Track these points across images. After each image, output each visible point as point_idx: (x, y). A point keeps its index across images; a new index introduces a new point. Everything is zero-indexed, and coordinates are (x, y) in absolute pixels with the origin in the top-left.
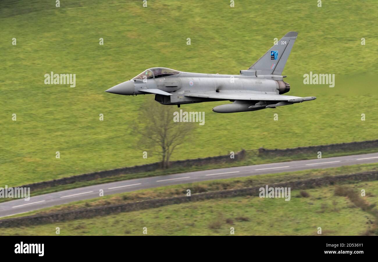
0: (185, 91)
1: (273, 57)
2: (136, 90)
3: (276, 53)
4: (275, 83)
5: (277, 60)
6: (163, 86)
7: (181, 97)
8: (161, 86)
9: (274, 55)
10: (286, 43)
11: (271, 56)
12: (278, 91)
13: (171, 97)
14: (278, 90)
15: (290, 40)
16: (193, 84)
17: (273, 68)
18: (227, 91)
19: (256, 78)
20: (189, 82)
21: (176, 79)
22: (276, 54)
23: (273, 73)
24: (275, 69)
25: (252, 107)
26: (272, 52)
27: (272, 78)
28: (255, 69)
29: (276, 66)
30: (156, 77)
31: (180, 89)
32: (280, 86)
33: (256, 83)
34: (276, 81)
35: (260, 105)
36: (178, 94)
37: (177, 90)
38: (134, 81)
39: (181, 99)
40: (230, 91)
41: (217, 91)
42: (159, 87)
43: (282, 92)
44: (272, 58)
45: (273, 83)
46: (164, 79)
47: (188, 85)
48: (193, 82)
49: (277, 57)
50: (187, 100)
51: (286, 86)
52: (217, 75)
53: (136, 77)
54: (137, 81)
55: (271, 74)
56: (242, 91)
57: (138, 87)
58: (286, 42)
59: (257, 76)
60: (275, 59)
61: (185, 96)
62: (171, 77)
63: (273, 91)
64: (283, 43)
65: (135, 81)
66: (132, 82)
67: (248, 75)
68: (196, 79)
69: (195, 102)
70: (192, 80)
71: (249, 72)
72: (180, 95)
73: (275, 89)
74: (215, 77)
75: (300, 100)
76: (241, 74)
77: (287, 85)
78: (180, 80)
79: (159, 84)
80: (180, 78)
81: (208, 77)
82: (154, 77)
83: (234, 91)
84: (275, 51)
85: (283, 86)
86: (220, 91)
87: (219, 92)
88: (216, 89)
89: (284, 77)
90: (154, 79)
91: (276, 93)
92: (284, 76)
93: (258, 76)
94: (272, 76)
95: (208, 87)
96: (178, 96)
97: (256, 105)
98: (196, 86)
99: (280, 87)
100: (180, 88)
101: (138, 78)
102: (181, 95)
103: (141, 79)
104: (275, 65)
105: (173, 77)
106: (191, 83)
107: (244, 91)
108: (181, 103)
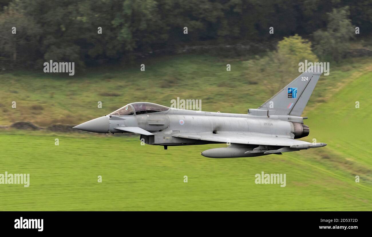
0: (174, 131)
1: (291, 95)
2: (112, 128)
3: (295, 90)
4: (290, 125)
5: (295, 99)
6: (146, 123)
7: (167, 138)
8: (143, 123)
9: (291, 93)
10: (307, 79)
11: (288, 93)
12: (293, 136)
13: (155, 137)
14: (293, 133)
15: (313, 76)
16: (184, 123)
17: (290, 107)
18: (228, 132)
19: (266, 118)
20: (179, 120)
21: (164, 116)
22: (294, 92)
23: (290, 113)
24: (292, 109)
25: (250, 152)
26: (289, 89)
27: (289, 119)
28: (267, 108)
29: (295, 105)
30: (138, 113)
31: (168, 129)
32: (296, 129)
33: (265, 124)
34: (292, 123)
35: (260, 150)
36: (164, 134)
37: (164, 129)
38: (109, 117)
39: (168, 140)
40: (231, 133)
41: (214, 132)
42: (140, 125)
43: (298, 136)
44: (289, 95)
45: (287, 125)
46: (148, 116)
47: (177, 124)
48: (184, 121)
49: (296, 96)
50: (175, 141)
51: (304, 130)
52: (217, 113)
53: (114, 112)
54: (113, 117)
55: (287, 115)
56: (245, 133)
57: (114, 124)
58: (307, 77)
59: (269, 117)
60: (293, 97)
61: (173, 137)
62: (157, 114)
63: (286, 134)
64: (304, 79)
65: (111, 117)
66: (108, 118)
67: (257, 115)
68: (189, 118)
69: (185, 144)
70: (183, 118)
71: (259, 111)
72: (166, 135)
73: (290, 132)
74: (214, 116)
75: (305, 147)
76: (249, 113)
77: (305, 128)
78: (168, 118)
79: (141, 122)
80: (168, 115)
81: (206, 115)
82: (135, 113)
83: (235, 133)
84: (293, 88)
85: (300, 129)
86: (218, 132)
87: (216, 133)
88: (213, 130)
89: (304, 119)
90: (135, 115)
91: (290, 137)
92: (305, 117)
93: (271, 116)
94: (289, 116)
95: (204, 127)
96: (164, 136)
97: (255, 150)
98: (188, 125)
99: (296, 131)
100: (167, 127)
101: (115, 114)
102: (168, 135)
103: (119, 115)
104: (292, 104)
105: (159, 114)
106: (182, 122)
107: (249, 133)
108: (169, 144)
